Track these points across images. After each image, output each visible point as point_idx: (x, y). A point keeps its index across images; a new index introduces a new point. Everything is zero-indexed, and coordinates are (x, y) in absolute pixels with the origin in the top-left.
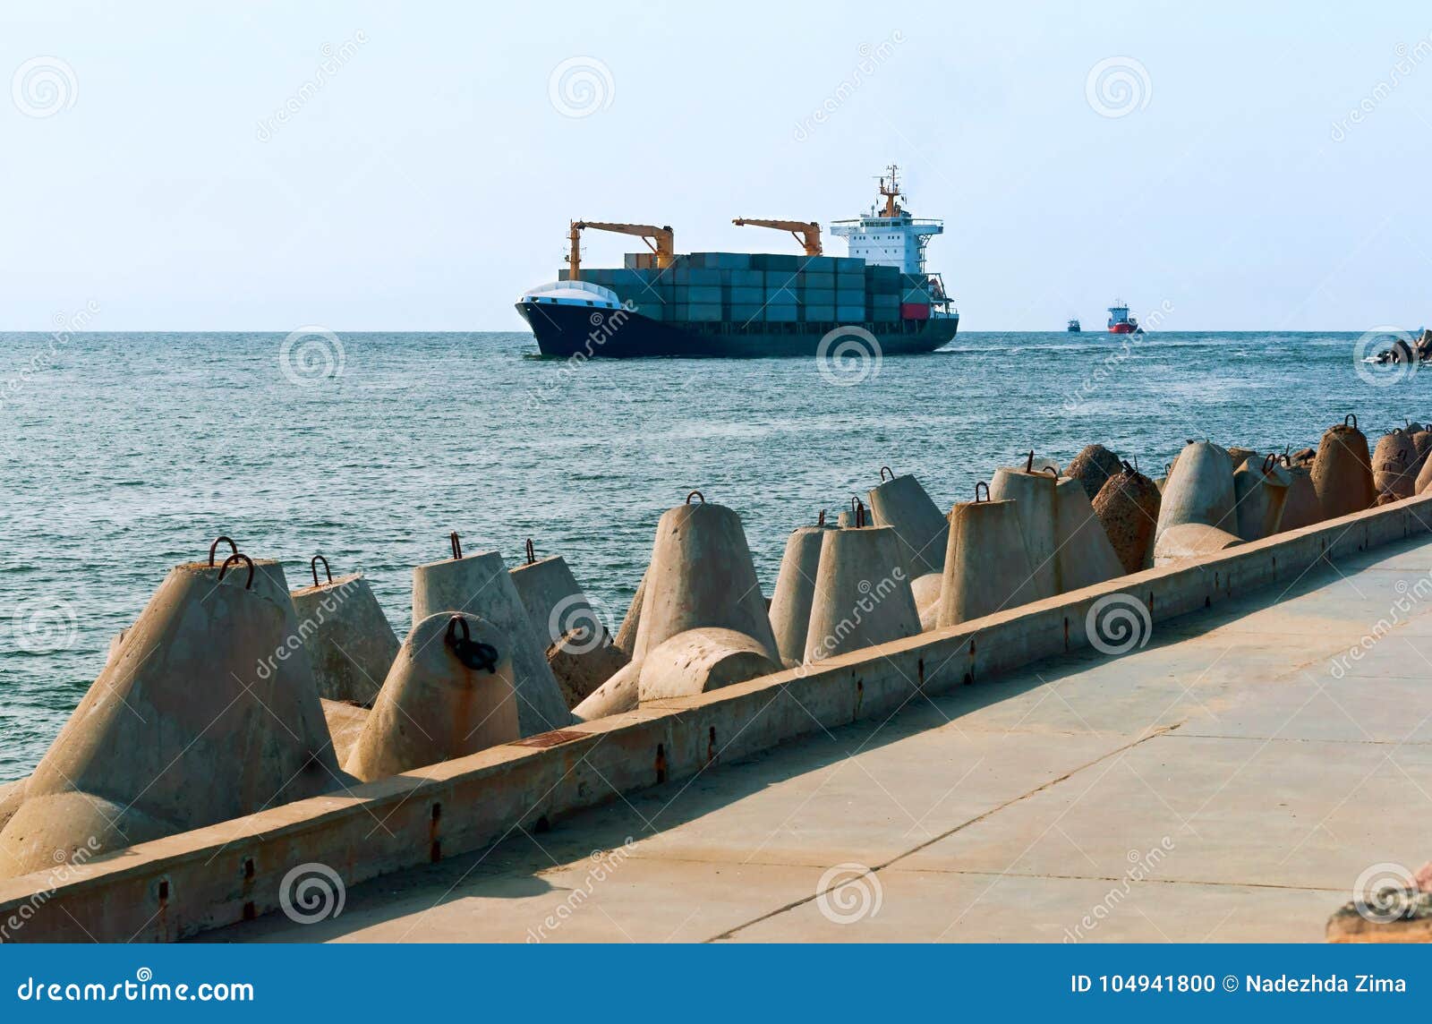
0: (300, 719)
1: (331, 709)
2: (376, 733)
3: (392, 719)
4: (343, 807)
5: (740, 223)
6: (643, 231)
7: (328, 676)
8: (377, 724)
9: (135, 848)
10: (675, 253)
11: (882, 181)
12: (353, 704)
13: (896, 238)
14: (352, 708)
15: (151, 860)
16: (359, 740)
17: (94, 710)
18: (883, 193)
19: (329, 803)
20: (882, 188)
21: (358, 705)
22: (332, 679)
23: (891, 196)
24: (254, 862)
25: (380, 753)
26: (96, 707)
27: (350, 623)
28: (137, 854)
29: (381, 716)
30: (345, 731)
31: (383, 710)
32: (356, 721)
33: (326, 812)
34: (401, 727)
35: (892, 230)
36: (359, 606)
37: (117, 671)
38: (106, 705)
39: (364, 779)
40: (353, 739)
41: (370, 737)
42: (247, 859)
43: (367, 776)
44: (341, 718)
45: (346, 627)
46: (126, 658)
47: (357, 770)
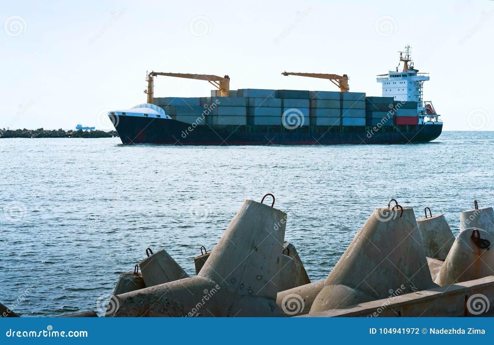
0: (419, 264)
1: (430, 261)
2: (446, 270)
3: (451, 265)
4: (433, 294)
5: (286, 74)
6: (211, 78)
7: (430, 250)
8: (446, 267)
9: (360, 305)
10: (230, 90)
11: (401, 54)
12: (438, 260)
13: (403, 83)
14: (437, 261)
15: (366, 309)
16: (440, 272)
17: (348, 257)
18: (401, 60)
19: (428, 293)
20: (401, 58)
21: (440, 260)
22: (431, 251)
23: (406, 62)
24: (401, 311)
25: (447, 276)
26: (348, 256)
27: (438, 231)
28: (360, 307)
29: (447, 264)
30: (435, 269)
31: (449, 262)
32: (439, 265)
33: (426, 296)
34: (455, 268)
35: (402, 79)
36: (441, 226)
37: (356, 244)
38: (352, 255)
39: (441, 286)
40: (438, 272)
41: (444, 271)
42: (399, 311)
43: (442, 285)
44: (434, 264)
45: (436, 232)
46: (359, 240)
47: (439, 282)
